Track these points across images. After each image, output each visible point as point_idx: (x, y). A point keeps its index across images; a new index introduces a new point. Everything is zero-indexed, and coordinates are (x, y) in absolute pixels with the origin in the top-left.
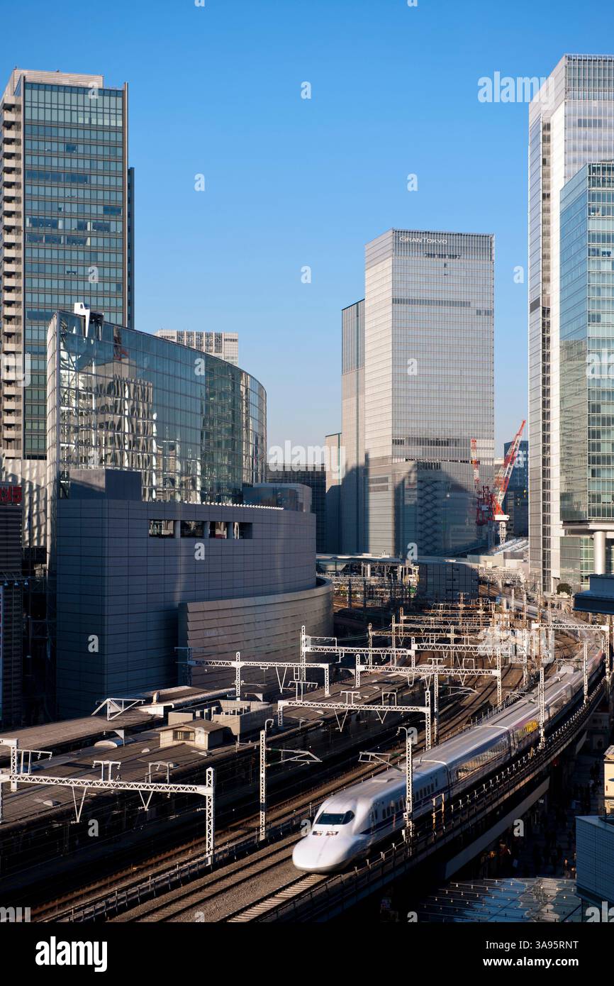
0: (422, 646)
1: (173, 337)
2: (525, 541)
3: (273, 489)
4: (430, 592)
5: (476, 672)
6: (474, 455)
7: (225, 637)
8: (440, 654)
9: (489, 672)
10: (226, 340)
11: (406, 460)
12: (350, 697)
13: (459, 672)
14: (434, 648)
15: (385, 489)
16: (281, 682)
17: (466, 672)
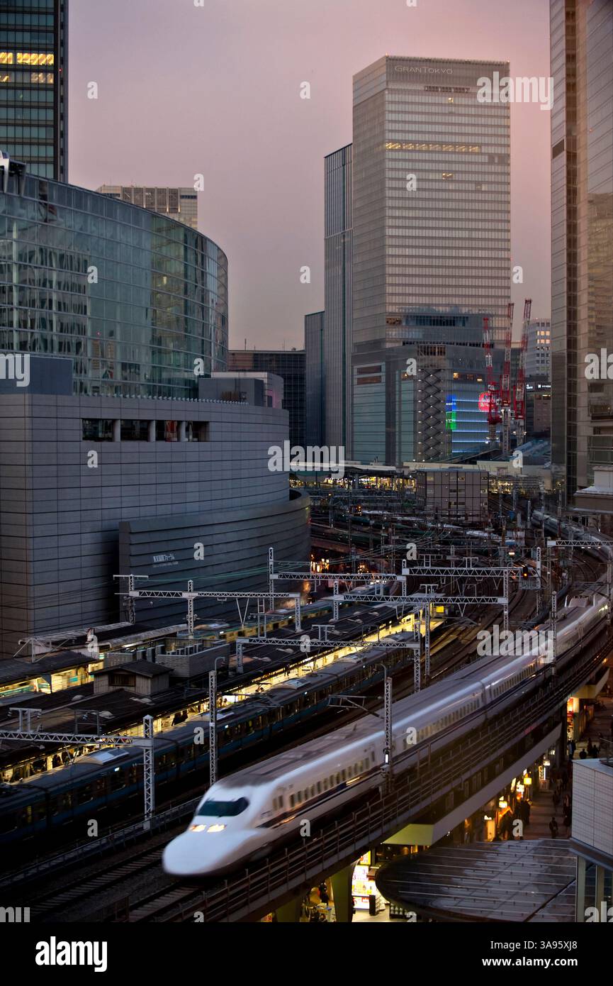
0: (415, 571)
1: (119, 195)
2: (546, 443)
3: (236, 379)
4: (429, 506)
5: (479, 600)
6: (487, 338)
7: (177, 563)
8: (436, 580)
9: (494, 599)
10: (182, 197)
11: (404, 344)
12: (323, 633)
13: (458, 601)
14: (429, 573)
15: (378, 380)
16: (243, 618)
17: (466, 601)
